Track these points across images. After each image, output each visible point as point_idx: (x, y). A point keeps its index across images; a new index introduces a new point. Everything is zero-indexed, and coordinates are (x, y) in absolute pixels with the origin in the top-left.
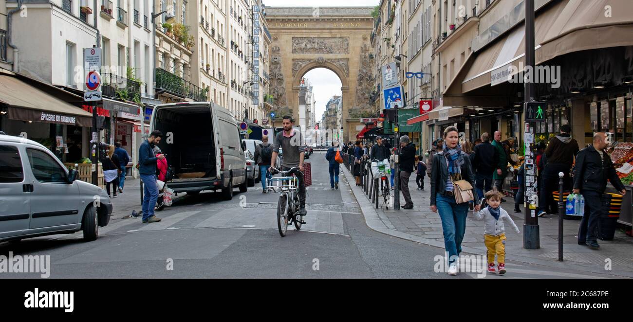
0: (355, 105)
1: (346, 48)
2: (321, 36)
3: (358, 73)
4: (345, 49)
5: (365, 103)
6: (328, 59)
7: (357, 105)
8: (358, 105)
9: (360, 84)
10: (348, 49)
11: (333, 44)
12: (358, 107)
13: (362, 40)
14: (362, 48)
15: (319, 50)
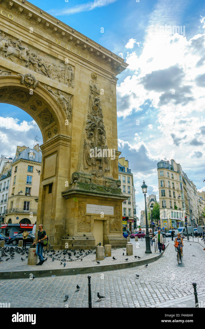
0: (82, 168)
1: (70, 78)
2: (35, 45)
3: (87, 120)
4: (68, 80)
5: (97, 168)
6: (41, 83)
7: (85, 169)
8: (87, 169)
9: (90, 136)
10: (72, 82)
11: (52, 65)
12: (86, 172)
13: (90, 79)
14: (91, 87)
15: (31, 64)
